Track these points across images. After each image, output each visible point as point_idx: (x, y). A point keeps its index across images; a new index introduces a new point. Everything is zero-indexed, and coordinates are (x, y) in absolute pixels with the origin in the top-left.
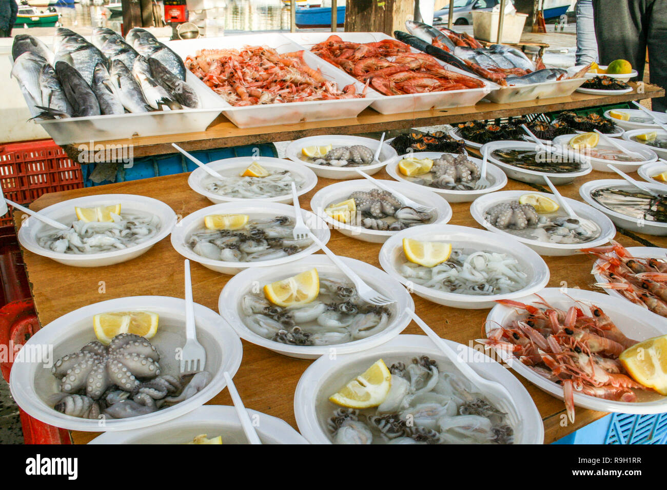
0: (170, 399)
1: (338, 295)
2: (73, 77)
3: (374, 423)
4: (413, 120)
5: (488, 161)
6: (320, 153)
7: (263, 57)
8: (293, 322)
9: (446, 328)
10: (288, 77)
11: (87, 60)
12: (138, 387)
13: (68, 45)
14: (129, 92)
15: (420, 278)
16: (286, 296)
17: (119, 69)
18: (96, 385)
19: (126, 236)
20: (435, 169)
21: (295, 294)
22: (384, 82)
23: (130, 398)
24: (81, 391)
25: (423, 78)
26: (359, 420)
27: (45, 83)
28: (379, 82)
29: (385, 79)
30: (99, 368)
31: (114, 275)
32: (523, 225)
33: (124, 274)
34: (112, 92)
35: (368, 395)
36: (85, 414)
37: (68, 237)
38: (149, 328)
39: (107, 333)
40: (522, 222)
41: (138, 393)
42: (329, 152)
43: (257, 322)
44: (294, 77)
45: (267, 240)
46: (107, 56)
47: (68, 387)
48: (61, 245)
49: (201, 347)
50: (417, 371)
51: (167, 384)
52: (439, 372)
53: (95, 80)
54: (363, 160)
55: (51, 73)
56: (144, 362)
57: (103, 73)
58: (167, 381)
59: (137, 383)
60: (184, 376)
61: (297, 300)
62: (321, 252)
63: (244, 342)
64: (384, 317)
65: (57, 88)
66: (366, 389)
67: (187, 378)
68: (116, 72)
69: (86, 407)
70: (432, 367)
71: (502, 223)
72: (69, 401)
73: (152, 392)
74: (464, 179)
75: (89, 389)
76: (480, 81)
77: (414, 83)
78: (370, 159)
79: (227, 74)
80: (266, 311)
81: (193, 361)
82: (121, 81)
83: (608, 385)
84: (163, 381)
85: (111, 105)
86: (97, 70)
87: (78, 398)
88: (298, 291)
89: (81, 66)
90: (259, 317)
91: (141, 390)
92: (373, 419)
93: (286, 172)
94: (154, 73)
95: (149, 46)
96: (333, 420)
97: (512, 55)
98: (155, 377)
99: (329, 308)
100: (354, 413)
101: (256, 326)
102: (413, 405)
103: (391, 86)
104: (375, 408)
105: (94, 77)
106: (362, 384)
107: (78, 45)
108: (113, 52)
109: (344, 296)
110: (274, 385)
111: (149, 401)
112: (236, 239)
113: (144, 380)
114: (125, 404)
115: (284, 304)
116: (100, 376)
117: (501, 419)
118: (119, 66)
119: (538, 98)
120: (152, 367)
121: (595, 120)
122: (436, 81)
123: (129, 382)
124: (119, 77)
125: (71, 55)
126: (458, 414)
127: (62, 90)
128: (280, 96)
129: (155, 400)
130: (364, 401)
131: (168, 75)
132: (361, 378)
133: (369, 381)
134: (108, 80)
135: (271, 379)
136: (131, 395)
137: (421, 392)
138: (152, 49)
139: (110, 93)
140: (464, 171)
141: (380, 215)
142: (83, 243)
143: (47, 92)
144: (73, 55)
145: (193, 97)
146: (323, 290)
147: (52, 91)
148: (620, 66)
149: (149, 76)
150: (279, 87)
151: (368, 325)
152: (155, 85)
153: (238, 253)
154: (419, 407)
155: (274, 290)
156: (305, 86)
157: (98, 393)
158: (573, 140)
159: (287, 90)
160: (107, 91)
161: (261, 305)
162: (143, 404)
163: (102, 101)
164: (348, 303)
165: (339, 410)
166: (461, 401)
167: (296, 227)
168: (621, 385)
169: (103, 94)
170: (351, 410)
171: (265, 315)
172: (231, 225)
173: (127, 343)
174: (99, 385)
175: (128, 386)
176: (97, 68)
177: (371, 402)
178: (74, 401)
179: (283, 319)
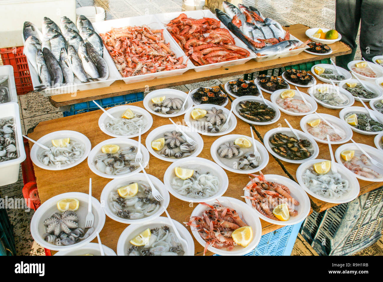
0: (81, 238)
1: (145, 193)
2: (51, 59)
3: (141, 252)
4: (209, 77)
5: (232, 112)
6: (159, 101)
7: (143, 35)
8: (126, 206)
9: (182, 209)
10: (151, 53)
11: (57, 45)
12: (70, 233)
13: (49, 34)
14: (76, 67)
15: (178, 186)
16: (125, 194)
17: (72, 53)
18: (57, 232)
19: (71, 156)
20: (207, 115)
21: (129, 193)
22: (198, 56)
23: (68, 237)
24: (52, 233)
25: (218, 50)
26: (137, 251)
27: (39, 61)
28: (195, 55)
29: (199, 53)
30: (58, 226)
31: (66, 174)
32: (230, 157)
33: (70, 174)
34: (68, 66)
35: (142, 241)
36: (54, 243)
37: (49, 156)
38: (76, 206)
39: (62, 208)
40: (230, 155)
41: (70, 235)
42: (163, 101)
43: (113, 205)
44: (154, 53)
45: (125, 161)
46: (67, 40)
47: (49, 231)
48: (46, 160)
49: (93, 216)
50: (161, 232)
51: (79, 232)
52: (169, 232)
53: (61, 59)
54: (177, 107)
55: (41, 55)
56: (73, 224)
57: (65, 55)
58: (80, 231)
59: (70, 231)
60: (86, 228)
61: (129, 195)
62: (142, 172)
63: (106, 216)
64: (158, 206)
65: (44, 63)
66: (142, 239)
67: (87, 229)
68: (70, 54)
69: (54, 240)
70: (167, 231)
71: (222, 155)
72: (49, 237)
73: (74, 235)
74: (217, 124)
75: (55, 233)
76: (248, 52)
77: (213, 54)
78: (180, 107)
79: (123, 49)
80: (117, 200)
81: (90, 221)
82: (73, 60)
83: (225, 242)
84: (78, 231)
85: (68, 75)
86: (62, 53)
87: (51, 236)
88: (130, 192)
89: (55, 49)
90: (115, 203)
91: (71, 234)
92: (142, 250)
93: (141, 116)
94: (88, 52)
95: (87, 33)
96: (130, 250)
97: (274, 26)
98: (76, 228)
99: (140, 200)
100: (136, 247)
101: (112, 208)
102: (155, 246)
103: (201, 57)
104: (143, 246)
105: (60, 57)
106: (141, 237)
107: (53, 35)
108: (70, 38)
109: (146, 194)
110: (115, 231)
111: (73, 239)
112: (113, 159)
113: (72, 229)
114: (66, 239)
115: (124, 197)
116: (58, 229)
117: (183, 254)
118: (72, 50)
119: (279, 58)
120: (75, 225)
121: (304, 74)
122: (225, 52)
123: (68, 231)
124: (72, 57)
125: (50, 41)
126: (169, 251)
127: (46, 64)
128: (146, 65)
129: (75, 238)
130: (140, 243)
131: (94, 54)
132: (141, 235)
133: (144, 236)
134: (67, 58)
135: (115, 228)
136: (68, 235)
137: (160, 241)
138: (88, 35)
139: (67, 67)
140: (218, 120)
141: (174, 147)
142: (55, 159)
143: (39, 65)
144: (51, 41)
145: (105, 69)
146: (139, 191)
147: (42, 65)
148: (332, 34)
149: (86, 55)
150: (146, 58)
151: (151, 210)
152: (88, 61)
153: (112, 168)
154: (158, 247)
155: (121, 191)
156: (159, 57)
157: (58, 234)
158: (283, 93)
159: (150, 60)
160: (66, 66)
161: (116, 197)
162: (71, 239)
163: (64, 72)
164: (147, 198)
165: (132, 246)
166: (172, 246)
167: (137, 154)
168: (230, 243)
169: (64, 68)
170: (135, 247)
171: (117, 202)
172: (112, 151)
173: (68, 216)
174: (58, 232)
175: (67, 232)
176: (62, 52)
177: (142, 244)
178: (50, 238)
179: (123, 204)
